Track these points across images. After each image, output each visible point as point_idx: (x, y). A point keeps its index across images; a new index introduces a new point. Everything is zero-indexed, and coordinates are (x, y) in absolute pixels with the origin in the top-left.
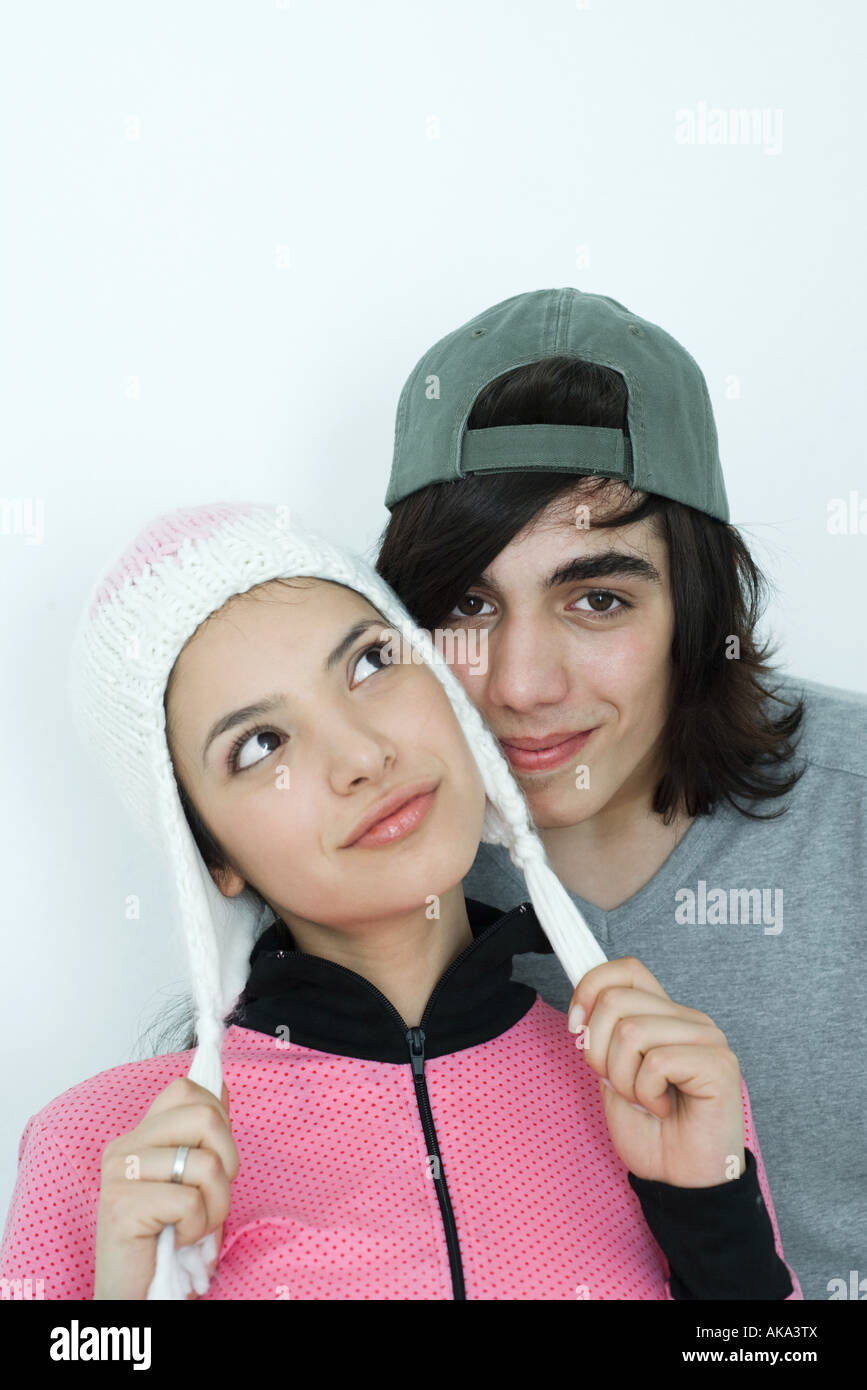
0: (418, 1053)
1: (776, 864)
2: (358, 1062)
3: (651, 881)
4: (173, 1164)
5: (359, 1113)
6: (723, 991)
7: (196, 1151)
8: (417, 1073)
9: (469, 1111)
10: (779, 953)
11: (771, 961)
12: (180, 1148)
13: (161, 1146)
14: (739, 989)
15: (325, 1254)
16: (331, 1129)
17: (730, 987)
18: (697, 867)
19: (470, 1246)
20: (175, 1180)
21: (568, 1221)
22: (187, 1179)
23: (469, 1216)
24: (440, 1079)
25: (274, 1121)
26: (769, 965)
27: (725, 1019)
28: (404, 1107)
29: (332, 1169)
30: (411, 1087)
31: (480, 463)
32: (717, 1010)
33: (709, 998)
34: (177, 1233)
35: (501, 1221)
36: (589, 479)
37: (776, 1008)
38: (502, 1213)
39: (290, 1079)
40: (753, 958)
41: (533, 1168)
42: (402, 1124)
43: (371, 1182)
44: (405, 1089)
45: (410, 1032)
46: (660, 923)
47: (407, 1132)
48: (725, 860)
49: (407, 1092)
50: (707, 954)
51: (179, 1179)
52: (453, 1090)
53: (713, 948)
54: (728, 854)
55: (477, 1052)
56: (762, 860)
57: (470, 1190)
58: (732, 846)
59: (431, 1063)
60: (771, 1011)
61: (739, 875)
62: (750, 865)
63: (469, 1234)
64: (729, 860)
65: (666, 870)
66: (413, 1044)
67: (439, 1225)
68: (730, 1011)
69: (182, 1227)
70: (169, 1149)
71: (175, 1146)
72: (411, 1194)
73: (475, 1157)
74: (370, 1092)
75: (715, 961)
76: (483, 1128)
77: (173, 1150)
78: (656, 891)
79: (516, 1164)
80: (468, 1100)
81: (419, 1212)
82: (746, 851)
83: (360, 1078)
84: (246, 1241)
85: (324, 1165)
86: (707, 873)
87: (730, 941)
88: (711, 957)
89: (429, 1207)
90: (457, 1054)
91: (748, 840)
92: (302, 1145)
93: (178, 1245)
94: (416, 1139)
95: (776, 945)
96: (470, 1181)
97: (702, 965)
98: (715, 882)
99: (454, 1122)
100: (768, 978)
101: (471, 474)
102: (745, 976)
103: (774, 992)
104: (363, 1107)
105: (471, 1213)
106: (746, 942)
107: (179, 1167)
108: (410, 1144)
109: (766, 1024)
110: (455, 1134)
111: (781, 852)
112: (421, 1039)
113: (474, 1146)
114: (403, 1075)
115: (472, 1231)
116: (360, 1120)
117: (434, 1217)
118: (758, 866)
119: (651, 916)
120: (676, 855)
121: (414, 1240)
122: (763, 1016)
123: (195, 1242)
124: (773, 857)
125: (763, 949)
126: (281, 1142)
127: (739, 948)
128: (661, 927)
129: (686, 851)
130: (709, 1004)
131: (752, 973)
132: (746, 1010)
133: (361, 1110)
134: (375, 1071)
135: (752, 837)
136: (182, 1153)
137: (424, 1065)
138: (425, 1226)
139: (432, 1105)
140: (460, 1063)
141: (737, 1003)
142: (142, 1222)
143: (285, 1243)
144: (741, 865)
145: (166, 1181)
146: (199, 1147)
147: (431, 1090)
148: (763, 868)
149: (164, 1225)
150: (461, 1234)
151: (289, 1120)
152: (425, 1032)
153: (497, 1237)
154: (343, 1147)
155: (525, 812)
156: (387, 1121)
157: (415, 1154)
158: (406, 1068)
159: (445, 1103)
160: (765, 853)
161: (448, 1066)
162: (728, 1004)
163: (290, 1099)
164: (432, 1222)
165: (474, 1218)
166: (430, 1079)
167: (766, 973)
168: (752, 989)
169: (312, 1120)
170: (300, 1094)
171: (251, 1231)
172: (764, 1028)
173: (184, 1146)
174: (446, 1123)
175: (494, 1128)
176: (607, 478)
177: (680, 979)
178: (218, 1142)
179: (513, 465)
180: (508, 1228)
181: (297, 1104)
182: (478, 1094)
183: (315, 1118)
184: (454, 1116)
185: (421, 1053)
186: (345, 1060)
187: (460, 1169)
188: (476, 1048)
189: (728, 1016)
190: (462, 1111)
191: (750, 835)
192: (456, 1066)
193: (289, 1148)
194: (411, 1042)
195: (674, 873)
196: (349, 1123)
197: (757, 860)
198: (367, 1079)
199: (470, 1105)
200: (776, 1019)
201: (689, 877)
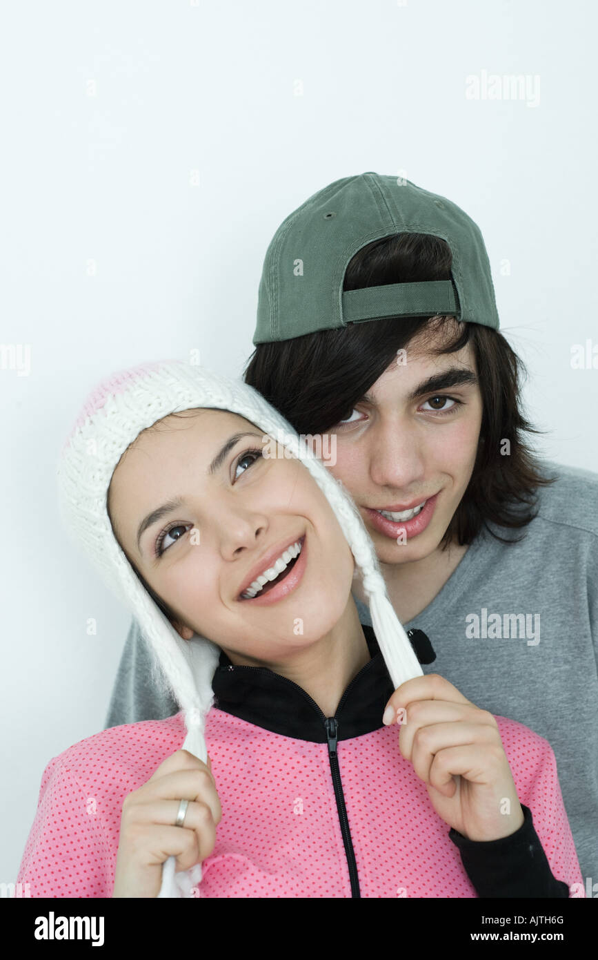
0: (333, 737)
1: (521, 591)
2: (290, 740)
3: (431, 604)
4: (178, 812)
5: (290, 778)
6: (484, 682)
7: (193, 803)
8: (331, 750)
9: (367, 781)
10: (523, 655)
11: (518, 660)
12: (182, 801)
13: (167, 799)
14: (496, 681)
15: (269, 884)
16: (270, 788)
17: (489, 680)
18: (464, 593)
19: (366, 885)
20: (178, 825)
21: (433, 866)
22: (187, 824)
23: (366, 861)
24: (348, 756)
25: (230, 779)
26: (517, 663)
27: (487, 703)
28: (322, 775)
29: (271, 819)
30: (327, 760)
31: (358, 315)
32: (481, 696)
33: (475, 687)
34: (177, 861)
35: (388, 866)
36: (434, 318)
37: (523, 693)
38: (389, 860)
39: (242, 749)
40: (506, 658)
41: (411, 825)
42: (320, 787)
43: (298, 831)
44: (323, 762)
45: (327, 721)
46: (438, 634)
47: (323, 794)
48: (484, 588)
49: (324, 764)
50: (472, 656)
51: (181, 824)
52: (357, 764)
53: (476, 652)
54: (485, 584)
55: (373, 737)
56: (510, 588)
57: (367, 841)
58: (488, 579)
59: (342, 744)
60: (519, 696)
61: (494, 600)
62: (502, 592)
63: (366, 876)
64: (486, 588)
65: (442, 595)
66: (330, 730)
67: (345, 868)
68: (489, 696)
69: (181, 859)
70: (174, 801)
71: (178, 799)
72: (326, 842)
73: (371, 816)
74: (298, 762)
75: (477, 661)
76: (377, 794)
77: (177, 802)
78: (435, 610)
79: (399, 822)
80: (367, 772)
81: (332, 857)
82: (498, 582)
83: (291, 752)
84: (214, 870)
85: (264, 816)
86: (471, 598)
87: (489, 646)
88: (475, 658)
89: (338, 853)
90: (360, 738)
91: (500, 574)
92: (250, 800)
93: (177, 870)
94: (329, 800)
95: (522, 649)
96: (367, 834)
97: (469, 664)
98: (477, 604)
99: (357, 789)
100: (517, 673)
101: (350, 323)
102: (500, 671)
103: (521, 682)
104: (293, 773)
105: (368, 859)
106: (500, 647)
107: (181, 815)
108: (325, 803)
109: (516, 705)
110: (357, 797)
111: (523, 582)
112: (335, 726)
113: (370, 807)
114: (321, 751)
115: (368, 873)
116: (290, 783)
117: (342, 861)
118: (507, 593)
119: (431, 628)
120: (449, 585)
121: (328, 878)
122: (513, 699)
123: (188, 870)
124: (517, 586)
125: (513, 652)
126: (234, 797)
127: (495, 651)
128: (439, 636)
129: (456, 582)
130: (474, 692)
131: (505, 669)
132: (501, 696)
133: (292, 775)
134: (302, 747)
135: (503, 572)
136: (184, 805)
137: (337, 745)
138: (335, 868)
139: (341, 774)
140: (362, 745)
141: (495, 691)
142: (154, 854)
143: (241, 873)
144: (495, 592)
145: (172, 825)
146: (195, 801)
147: (341, 763)
148: (511, 594)
149: (168, 856)
150: (360, 876)
151: (240, 780)
152: (338, 721)
153: (384, 879)
154: (278, 802)
155: (371, 557)
156: (310, 785)
157: (329, 811)
158: (324, 747)
159: (350, 774)
160: (512, 583)
161: (353, 746)
162: (488, 691)
163: (240, 765)
164: (340, 864)
165: (370, 863)
166: (341, 755)
167: (514, 669)
168: (505, 681)
169: (257, 780)
170: (249, 761)
171: (218, 863)
172: (515, 708)
173: (185, 800)
174: (351, 789)
175: (384, 794)
176: (444, 316)
177: (453, 674)
178: (207, 797)
179: (383, 314)
180: (392, 871)
181: (246, 768)
182: (373, 768)
183: (258, 779)
184: (357, 784)
185: (335, 736)
186: (281, 737)
187: (360, 826)
188: (372, 733)
189: (488, 700)
190: (362, 780)
191: (501, 570)
192: (358, 747)
193: (240, 801)
194: (328, 728)
195: (447, 598)
196: (283, 784)
197: (507, 588)
198: (296, 753)
199: (368, 776)
200: (523, 701)
201: (458, 600)
